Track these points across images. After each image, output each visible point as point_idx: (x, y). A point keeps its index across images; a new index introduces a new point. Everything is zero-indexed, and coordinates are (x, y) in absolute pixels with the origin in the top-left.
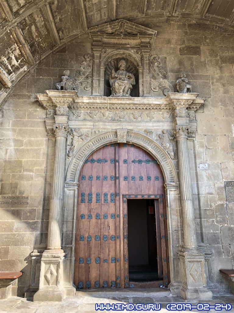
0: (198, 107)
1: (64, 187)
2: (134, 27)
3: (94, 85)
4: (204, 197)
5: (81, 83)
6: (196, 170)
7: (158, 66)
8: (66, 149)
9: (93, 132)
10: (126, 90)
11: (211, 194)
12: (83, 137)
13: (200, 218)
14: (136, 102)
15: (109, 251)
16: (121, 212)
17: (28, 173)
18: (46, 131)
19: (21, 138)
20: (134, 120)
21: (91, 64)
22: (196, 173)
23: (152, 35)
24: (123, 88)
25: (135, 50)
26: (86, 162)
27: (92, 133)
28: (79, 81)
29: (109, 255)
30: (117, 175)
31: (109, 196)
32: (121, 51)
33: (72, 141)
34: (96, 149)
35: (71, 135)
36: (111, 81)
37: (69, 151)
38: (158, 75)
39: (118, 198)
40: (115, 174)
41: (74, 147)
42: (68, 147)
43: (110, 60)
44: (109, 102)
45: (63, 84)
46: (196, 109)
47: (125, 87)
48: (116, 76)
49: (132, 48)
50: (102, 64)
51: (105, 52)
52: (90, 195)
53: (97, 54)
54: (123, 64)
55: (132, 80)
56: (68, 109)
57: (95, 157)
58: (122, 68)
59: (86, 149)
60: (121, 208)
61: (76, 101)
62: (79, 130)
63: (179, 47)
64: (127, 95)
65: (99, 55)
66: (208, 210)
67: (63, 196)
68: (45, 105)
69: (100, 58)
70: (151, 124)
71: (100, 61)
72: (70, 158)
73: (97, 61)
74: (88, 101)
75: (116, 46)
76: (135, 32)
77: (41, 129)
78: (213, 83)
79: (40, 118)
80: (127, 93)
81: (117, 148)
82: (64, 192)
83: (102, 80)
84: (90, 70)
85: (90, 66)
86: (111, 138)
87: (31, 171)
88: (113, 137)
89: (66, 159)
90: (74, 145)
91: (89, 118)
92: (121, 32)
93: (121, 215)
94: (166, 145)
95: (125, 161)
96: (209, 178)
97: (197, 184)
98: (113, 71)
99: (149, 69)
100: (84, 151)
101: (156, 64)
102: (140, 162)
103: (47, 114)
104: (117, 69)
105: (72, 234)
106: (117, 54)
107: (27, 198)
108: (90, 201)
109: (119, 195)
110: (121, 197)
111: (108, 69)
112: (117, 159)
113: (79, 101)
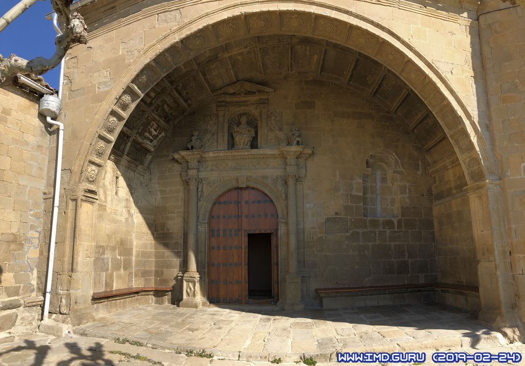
0: (307, 156)
1: (197, 224)
2: (253, 86)
3: (219, 140)
4: (308, 231)
5: (208, 140)
6: (303, 209)
7: (275, 120)
8: (197, 195)
9: (219, 180)
10: (246, 143)
11: (314, 228)
12: (211, 185)
13: (304, 248)
14: (253, 153)
15: (233, 275)
16: (243, 244)
17: (172, 215)
18: (183, 181)
19: (164, 189)
20: (253, 168)
21: (216, 123)
22: (303, 211)
23: (269, 92)
24: (243, 141)
25: (255, 106)
26: (214, 204)
27: (217, 180)
28: (207, 138)
29: (233, 278)
30: (240, 214)
31: (233, 231)
32: (243, 108)
33: (202, 189)
36: (234, 135)
38: (275, 127)
39: (240, 232)
40: (238, 213)
41: (204, 193)
42: (199, 194)
43: (233, 116)
44: (230, 154)
46: (305, 158)
47: (245, 141)
48: (238, 130)
49: (252, 104)
50: (226, 121)
51: (228, 111)
52: (218, 230)
53: (221, 113)
54: (244, 120)
55: (252, 132)
56: (197, 163)
57: (222, 200)
58: (243, 123)
60: (243, 241)
61: (204, 156)
62: (207, 179)
63: (295, 102)
64: (247, 147)
65: (223, 113)
66: (310, 241)
67: (197, 232)
68: (180, 161)
69: (224, 117)
70: (267, 171)
71: (224, 119)
72: (201, 202)
73: (221, 119)
74: (213, 155)
75: (238, 104)
76: (254, 91)
77: (178, 179)
79: (177, 171)
80: (247, 145)
81: (240, 190)
82: (197, 229)
83: (226, 135)
84: (216, 128)
85: (215, 124)
86: (234, 184)
87: (174, 213)
89: (197, 203)
90: (204, 191)
91: (215, 168)
92: (242, 92)
93: (243, 247)
94: (279, 188)
95: (247, 202)
96: (313, 215)
97: (304, 221)
99: (267, 123)
100: (212, 196)
101: (273, 118)
102: (259, 202)
103: (182, 168)
104: (239, 124)
105: (205, 261)
106: (239, 111)
107: (172, 233)
108: (218, 235)
109: (242, 230)
110: (243, 231)
111: (233, 123)
112: (239, 200)
113: (206, 156)
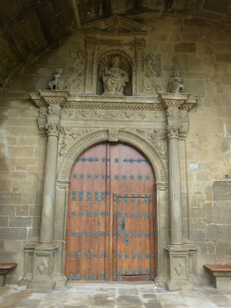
0: (190, 107)
1: (55, 185)
2: (128, 23)
3: (87, 83)
4: (193, 196)
5: (74, 81)
6: (186, 170)
7: (152, 64)
8: (58, 148)
9: (85, 131)
10: (118, 89)
11: (200, 193)
12: (74, 136)
13: (188, 217)
14: (128, 101)
15: (99, 247)
16: (111, 210)
17: (21, 171)
18: (39, 129)
19: (14, 136)
20: (127, 119)
21: (84, 62)
22: (186, 172)
23: (146, 31)
24: (115, 86)
25: (129, 47)
26: (77, 160)
27: (83, 132)
28: (72, 79)
29: (99, 250)
30: (108, 174)
31: (100, 195)
32: (115, 48)
33: (64, 140)
34: (87, 148)
35: (62, 133)
36: (104, 79)
37: (60, 150)
38: (152, 73)
39: (108, 196)
40: (106, 173)
41: (66, 145)
42: (60, 146)
43: (103, 57)
44: (101, 100)
45: (55, 82)
46: (188, 109)
47: (117, 86)
48: (109, 73)
49: (127, 44)
50: (95, 61)
51: (98, 49)
52: (81, 193)
53: (90, 51)
54: (117, 61)
55: (125, 77)
56: (60, 108)
57: (87, 155)
58: (115, 65)
59: (77, 147)
60: (112, 206)
61: (68, 100)
62: (71, 129)
63: (174, 43)
64: (120, 94)
65: (92, 52)
66: (196, 209)
67: (55, 194)
68: (37, 104)
69: (93, 55)
70: (143, 124)
71: (93, 59)
72: (61, 157)
73: (90, 58)
74: (79, 100)
75: (109, 43)
76: (128, 28)
77: (34, 127)
78: (207, 82)
79: (33, 117)
80: (120, 91)
81: (109, 146)
82: (55, 189)
83: (95, 77)
84: (83, 67)
85: (82, 63)
86: (103, 137)
87: (24, 169)
88: (104, 135)
89: (57, 158)
90: (65, 143)
91: (81, 117)
92: (115, 29)
93: (112, 213)
94: (158, 144)
95: (117, 160)
96: (198, 178)
97: (187, 184)
98: (106, 69)
99: (143, 67)
100: (75, 150)
101: (150, 61)
102: (131, 161)
103: (39, 113)
104: (111, 66)
105: (64, 229)
106: (110, 51)
107: (21, 195)
108: (81, 199)
109: (110, 194)
110: (112, 195)
111: (102, 65)
112: (108, 158)
113: (71, 100)
